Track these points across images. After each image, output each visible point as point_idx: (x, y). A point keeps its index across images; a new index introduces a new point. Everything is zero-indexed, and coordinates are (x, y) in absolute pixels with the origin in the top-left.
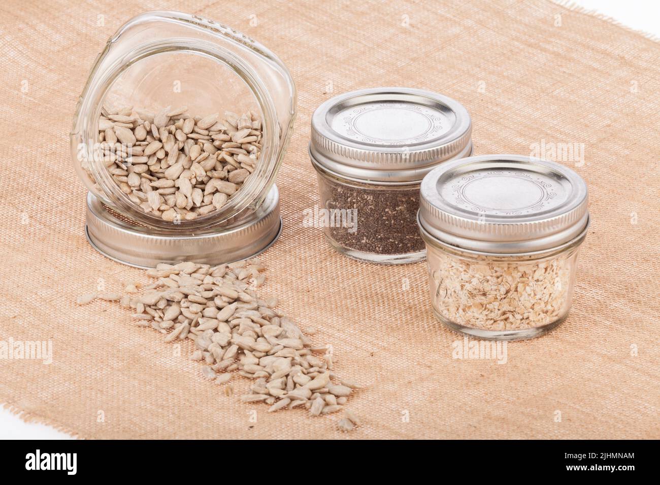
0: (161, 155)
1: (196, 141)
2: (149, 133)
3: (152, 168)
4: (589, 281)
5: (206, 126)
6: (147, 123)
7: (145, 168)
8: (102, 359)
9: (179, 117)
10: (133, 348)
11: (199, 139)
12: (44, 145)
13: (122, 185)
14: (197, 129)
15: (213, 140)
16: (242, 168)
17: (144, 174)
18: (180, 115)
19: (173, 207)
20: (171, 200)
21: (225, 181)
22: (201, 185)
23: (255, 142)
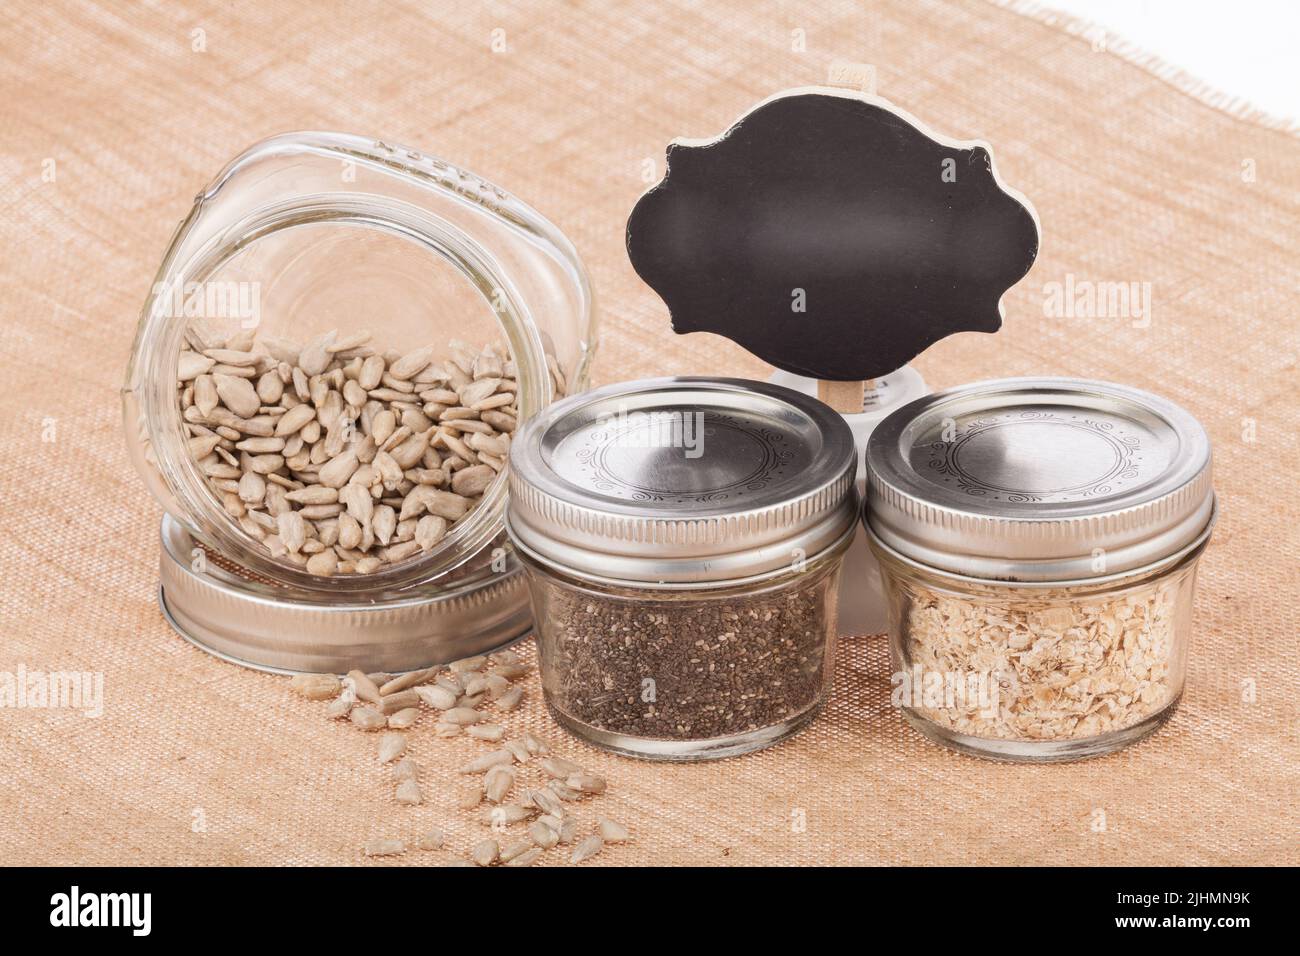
0: (311, 434)
1: (386, 404)
2: (289, 386)
3: (291, 464)
4: (1205, 701)
5: (407, 373)
6: (284, 367)
7: (276, 461)
8: (163, 858)
9: (351, 354)
10: (231, 835)
11: (393, 401)
12: (89, 410)
13: (227, 499)
14: (388, 381)
15: (423, 403)
16: (482, 463)
17: (272, 476)
18: (355, 348)
19: (332, 546)
20: (328, 530)
21: (444, 490)
22: (390, 498)
23: (510, 405)
